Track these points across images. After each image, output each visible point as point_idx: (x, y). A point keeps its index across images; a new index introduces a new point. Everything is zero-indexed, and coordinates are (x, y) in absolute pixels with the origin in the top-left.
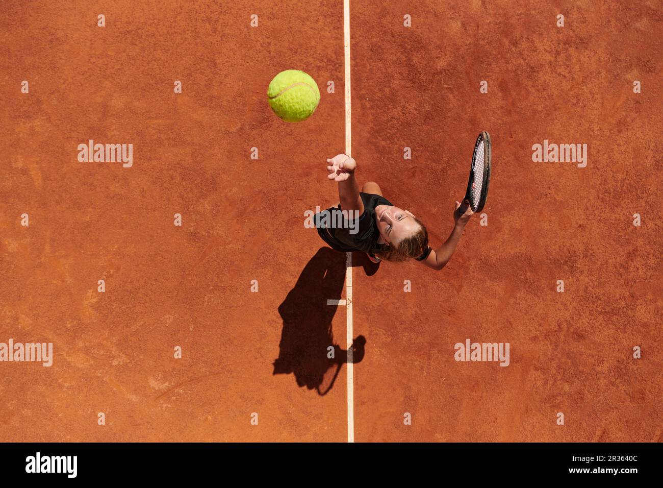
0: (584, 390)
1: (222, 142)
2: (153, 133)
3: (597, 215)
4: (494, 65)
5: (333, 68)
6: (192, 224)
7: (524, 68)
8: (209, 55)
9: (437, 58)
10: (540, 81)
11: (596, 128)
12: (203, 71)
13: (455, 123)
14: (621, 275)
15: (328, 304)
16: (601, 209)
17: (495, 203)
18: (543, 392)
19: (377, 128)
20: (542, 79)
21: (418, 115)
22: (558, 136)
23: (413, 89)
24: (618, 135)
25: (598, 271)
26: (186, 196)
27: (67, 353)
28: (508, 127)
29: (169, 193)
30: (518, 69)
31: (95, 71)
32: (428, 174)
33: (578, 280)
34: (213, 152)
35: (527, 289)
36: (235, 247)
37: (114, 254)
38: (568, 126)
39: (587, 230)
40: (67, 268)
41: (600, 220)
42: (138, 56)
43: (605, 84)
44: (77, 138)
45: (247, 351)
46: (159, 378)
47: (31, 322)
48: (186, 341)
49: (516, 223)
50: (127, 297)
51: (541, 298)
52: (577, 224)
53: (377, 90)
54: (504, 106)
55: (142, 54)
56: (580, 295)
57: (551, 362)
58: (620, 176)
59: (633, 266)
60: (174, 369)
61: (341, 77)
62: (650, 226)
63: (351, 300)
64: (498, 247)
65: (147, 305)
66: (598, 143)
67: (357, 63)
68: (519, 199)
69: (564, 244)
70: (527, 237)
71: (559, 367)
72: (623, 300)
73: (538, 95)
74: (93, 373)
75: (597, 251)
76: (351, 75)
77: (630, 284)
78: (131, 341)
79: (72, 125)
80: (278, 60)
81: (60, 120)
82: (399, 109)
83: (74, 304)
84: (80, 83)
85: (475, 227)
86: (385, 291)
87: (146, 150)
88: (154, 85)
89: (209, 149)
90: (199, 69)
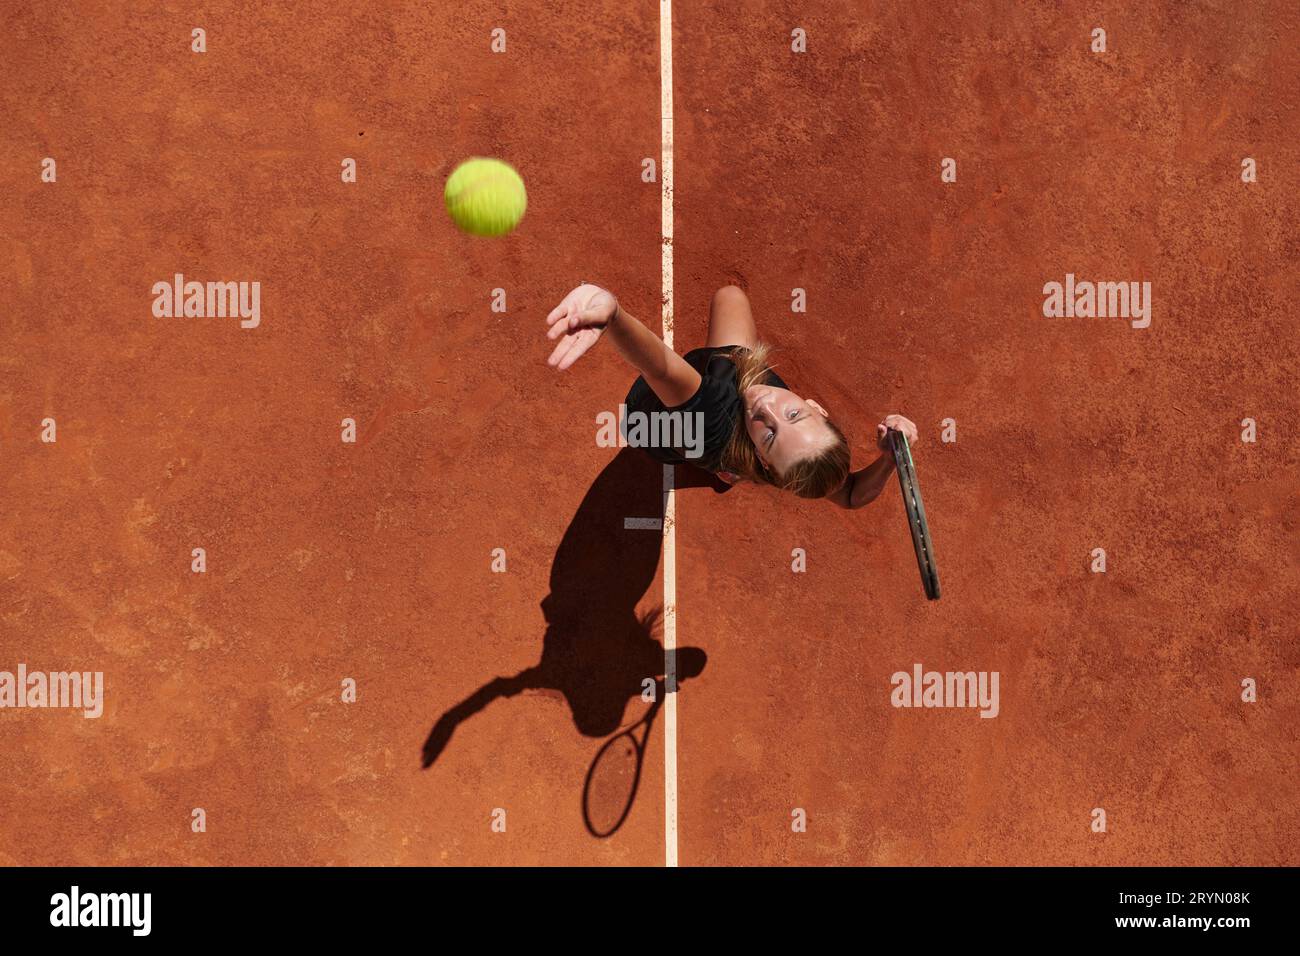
0: (1131, 693)
1: (408, 197)
2: (266, 178)
3: (1166, 349)
4: (966, 43)
5: (636, 45)
6: (348, 366)
7: (1027, 48)
8: (378, 16)
9: (850, 26)
10: (1058, 77)
11: (1169, 175)
12: (366, 48)
13: (886, 160)
14: (1210, 468)
15: (626, 527)
16: (1175, 337)
17: (963, 325)
18: (1051, 699)
19: (728, 170)
20: (1064, 71)
21: (810, 144)
22: (1093, 189)
23: (800, 91)
24: (1212, 189)
25: (1165, 462)
26: (334, 307)
27: (95, 626)
28: (992, 169)
29: (300, 301)
30: (1014, 51)
31: (140, 47)
32: (829, 265)
33: (1125, 479)
34: (389, 218)
35: (1025, 496)
36: (436, 413)
37: (187, 426)
38: (1115, 168)
39: (1146, 379)
40: (90, 454)
41: (1172, 360)
42: (230, 16)
43: (1189, 82)
44: (105, 187)
45: (464, 622)
46: (285, 675)
47: (19, 564)
48: (338, 602)
49: (1006, 365)
50: (216, 514)
51: (1052, 515)
52: (1125, 366)
53: (726, 93)
54: (985, 126)
55: (237, 13)
56: (1130, 508)
57: (1068, 641)
58: (1215, 271)
59: (1234, 451)
60: (315, 656)
61: (653, 64)
62: (1271, 371)
63: (673, 518)
64: (968, 414)
65: (258, 528)
66: (1172, 204)
67: (686, 34)
68: (1011, 317)
69: (1100, 408)
70: (1027, 394)
71: (1084, 651)
72: (1213, 517)
73: (1054, 105)
74: (149, 665)
75: (1166, 422)
76: (674, 59)
77: (1227, 485)
78: (225, 601)
79: (92, 160)
80: (523, 28)
81: (67, 149)
82: (772, 131)
83: (107, 526)
84: (109, 72)
85: (924, 373)
86: (741, 502)
87: (249, 213)
88: (265, 77)
89: (380, 212)
90: (357, 45)
